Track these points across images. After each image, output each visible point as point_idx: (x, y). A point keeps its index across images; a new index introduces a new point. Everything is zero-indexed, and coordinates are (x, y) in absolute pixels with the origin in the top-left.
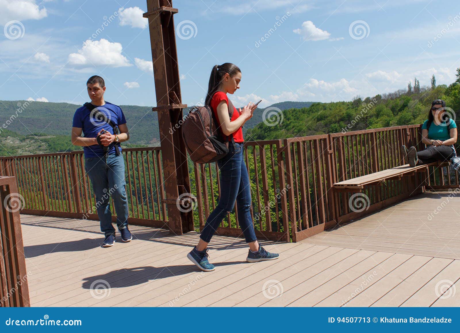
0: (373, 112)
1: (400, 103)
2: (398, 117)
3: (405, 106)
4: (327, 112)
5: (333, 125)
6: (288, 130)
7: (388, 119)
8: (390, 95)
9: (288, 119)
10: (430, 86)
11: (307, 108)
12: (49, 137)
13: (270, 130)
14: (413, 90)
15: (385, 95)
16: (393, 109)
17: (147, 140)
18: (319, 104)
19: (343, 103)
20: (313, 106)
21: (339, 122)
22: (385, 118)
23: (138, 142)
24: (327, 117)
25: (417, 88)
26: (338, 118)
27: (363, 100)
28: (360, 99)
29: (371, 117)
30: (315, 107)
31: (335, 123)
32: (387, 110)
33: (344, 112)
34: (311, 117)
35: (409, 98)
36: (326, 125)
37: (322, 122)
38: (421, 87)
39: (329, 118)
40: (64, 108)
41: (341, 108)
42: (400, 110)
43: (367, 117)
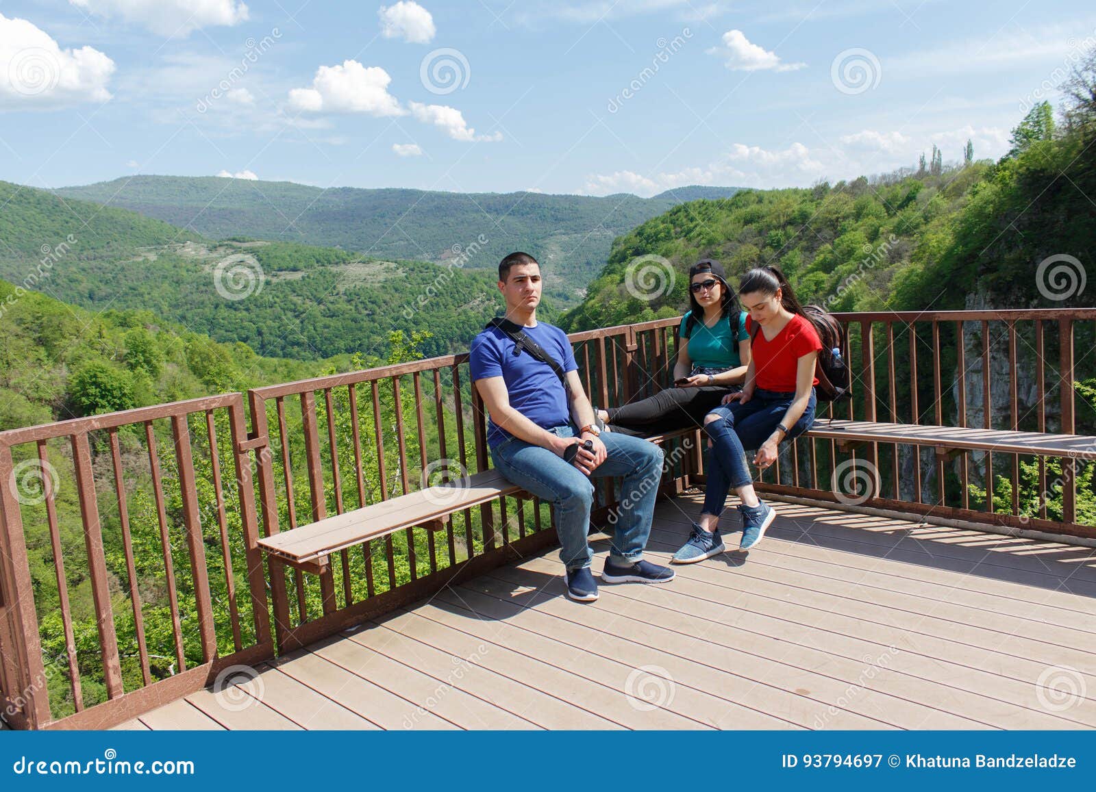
0: (849, 208)
1: (902, 193)
2: (896, 220)
3: (910, 199)
4: (764, 208)
5: (773, 233)
6: (689, 240)
7: (876, 222)
8: (884, 177)
9: (692, 220)
10: (962, 161)
11: (729, 198)
12: (259, 244)
13: (657, 240)
14: (928, 168)
15: (874, 177)
16: (887, 206)
17: (433, 252)
18: (749, 192)
19: (796, 191)
20: (738, 195)
21: (784, 227)
22: (871, 221)
23: (419, 256)
24: (763, 217)
25: (937, 167)
26: (782, 220)
27: (833, 186)
28: (826, 184)
29: (845, 218)
30: (741, 197)
31: (777, 228)
32: (876, 206)
33: (796, 207)
34: (733, 217)
35: (919, 183)
36: (760, 232)
37: (753, 226)
38: (944, 162)
39: (767, 219)
40: (285, 191)
41: (790, 201)
42: (901, 207)
43: (838, 218)
